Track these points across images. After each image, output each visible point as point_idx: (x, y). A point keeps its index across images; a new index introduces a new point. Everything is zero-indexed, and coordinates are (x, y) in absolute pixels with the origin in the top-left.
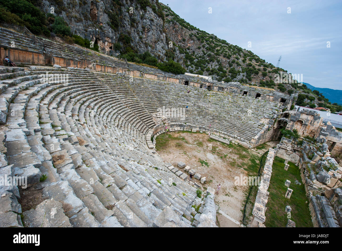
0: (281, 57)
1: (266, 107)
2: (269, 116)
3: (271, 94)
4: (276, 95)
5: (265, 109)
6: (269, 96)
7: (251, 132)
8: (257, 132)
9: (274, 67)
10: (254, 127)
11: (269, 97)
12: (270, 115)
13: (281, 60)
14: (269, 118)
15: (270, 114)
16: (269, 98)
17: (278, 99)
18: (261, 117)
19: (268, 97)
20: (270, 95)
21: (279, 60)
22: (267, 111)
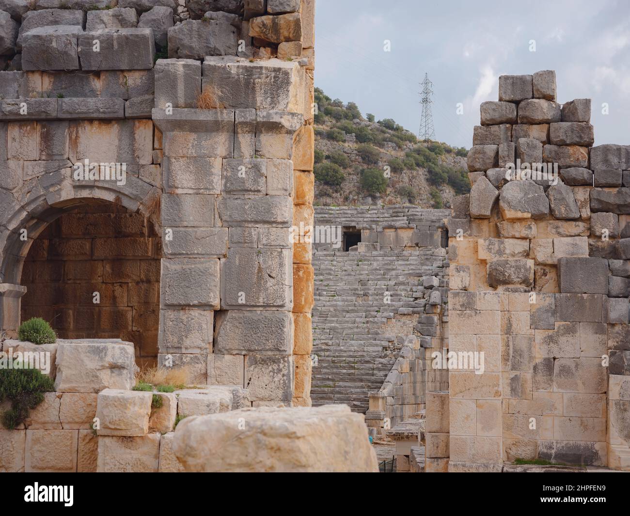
0: (426, 82)
1: (394, 273)
2: (413, 303)
3: (402, 222)
4: (420, 220)
5: (392, 283)
6: (396, 228)
7: (361, 380)
8: (382, 373)
9: (412, 139)
10: (368, 359)
11: (397, 236)
12: (416, 299)
13: (431, 97)
14: (414, 313)
15: (415, 295)
16: (397, 239)
17: (432, 235)
18: (385, 314)
19: (390, 233)
20: (398, 224)
21: (425, 101)
22: (402, 287)
